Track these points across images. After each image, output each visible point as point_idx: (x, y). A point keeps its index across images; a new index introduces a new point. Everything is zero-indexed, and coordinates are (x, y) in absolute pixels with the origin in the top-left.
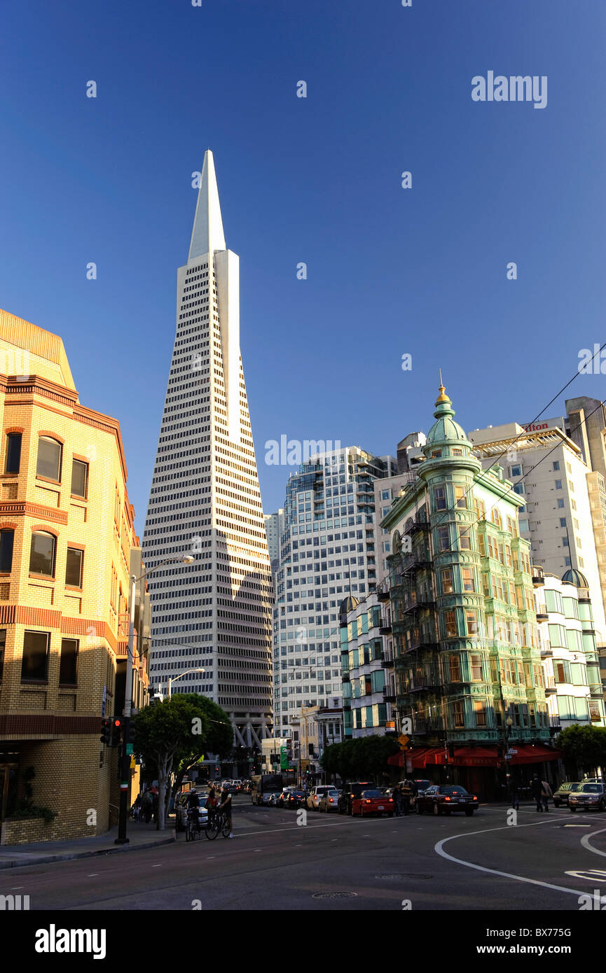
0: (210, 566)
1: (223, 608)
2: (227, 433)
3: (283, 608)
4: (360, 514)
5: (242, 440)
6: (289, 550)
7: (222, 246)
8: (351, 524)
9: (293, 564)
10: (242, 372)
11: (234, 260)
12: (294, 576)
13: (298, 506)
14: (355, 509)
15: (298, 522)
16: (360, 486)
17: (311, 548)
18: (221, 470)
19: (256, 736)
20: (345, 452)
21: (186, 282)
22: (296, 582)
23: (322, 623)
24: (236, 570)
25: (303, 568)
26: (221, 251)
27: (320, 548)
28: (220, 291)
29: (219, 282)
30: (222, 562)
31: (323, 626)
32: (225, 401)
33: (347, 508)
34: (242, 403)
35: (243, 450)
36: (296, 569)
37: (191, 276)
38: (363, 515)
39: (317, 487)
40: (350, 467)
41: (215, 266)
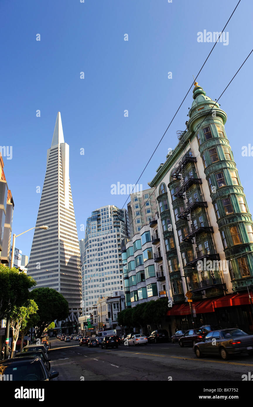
0: (58, 253)
1: (62, 269)
2: (64, 205)
3: (86, 266)
4: (114, 229)
5: (70, 208)
6: (88, 244)
7: (63, 142)
8: (112, 232)
9: (89, 249)
10: (70, 184)
11: (67, 147)
12: (90, 253)
13: (91, 227)
14: (113, 227)
15: (91, 233)
16: (114, 219)
17: (97, 242)
18: (62, 218)
19: (75, 317)
20: (108, 207)
21: (50, 154)
22: (91, 256)
23: (101, 270)
24: (67, 254)
25: (94, 250)
26: (63, 143)
27: (100, 242)
28: (62, 157)
29: (62, 153)
30: (62, 251)
31: (101, 272)
32: (64, 193)
33: (110, 227)
34: (70, 195)
35: (70, 211)
36: (91, 251)
37: (52, 152)
38: (116, 229)
39: (98, 220)
40: (111, 212)
41: (60, 148)
